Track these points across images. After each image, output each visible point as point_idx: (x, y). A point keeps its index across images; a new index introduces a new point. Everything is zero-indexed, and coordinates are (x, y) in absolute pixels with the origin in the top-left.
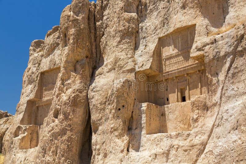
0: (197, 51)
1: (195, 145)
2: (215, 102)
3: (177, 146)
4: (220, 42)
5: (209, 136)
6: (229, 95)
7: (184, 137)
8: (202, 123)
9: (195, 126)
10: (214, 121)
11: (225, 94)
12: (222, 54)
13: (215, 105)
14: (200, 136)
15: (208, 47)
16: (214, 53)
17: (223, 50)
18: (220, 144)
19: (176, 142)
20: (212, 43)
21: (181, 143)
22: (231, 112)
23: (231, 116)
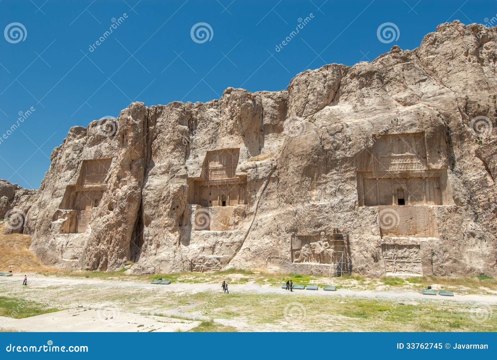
0: (242, 171)
1: (235, 242)
2: (252, 211)
3: (221, 242)
4: (259, 168)
5: (246, 236)
6: (263, 208)
7: (227, 236)
8: (241, 226)
9: (236, 228)
10: (250, 225)
11: (260, 207)
12: (260, 177)
13: (252, 213)
14: (239, 235)
15: (250, 170)
16: (255, 176)
17: (261, 174)
18: (256, 244)
19: (220, 239)
20: (254, 168)
21: (225, 240)
22: (264, 221)
23: (264, 224)
